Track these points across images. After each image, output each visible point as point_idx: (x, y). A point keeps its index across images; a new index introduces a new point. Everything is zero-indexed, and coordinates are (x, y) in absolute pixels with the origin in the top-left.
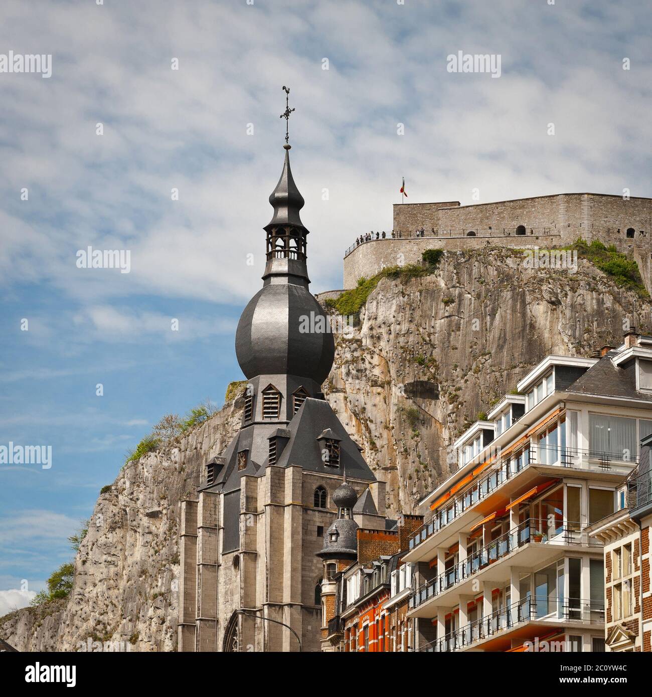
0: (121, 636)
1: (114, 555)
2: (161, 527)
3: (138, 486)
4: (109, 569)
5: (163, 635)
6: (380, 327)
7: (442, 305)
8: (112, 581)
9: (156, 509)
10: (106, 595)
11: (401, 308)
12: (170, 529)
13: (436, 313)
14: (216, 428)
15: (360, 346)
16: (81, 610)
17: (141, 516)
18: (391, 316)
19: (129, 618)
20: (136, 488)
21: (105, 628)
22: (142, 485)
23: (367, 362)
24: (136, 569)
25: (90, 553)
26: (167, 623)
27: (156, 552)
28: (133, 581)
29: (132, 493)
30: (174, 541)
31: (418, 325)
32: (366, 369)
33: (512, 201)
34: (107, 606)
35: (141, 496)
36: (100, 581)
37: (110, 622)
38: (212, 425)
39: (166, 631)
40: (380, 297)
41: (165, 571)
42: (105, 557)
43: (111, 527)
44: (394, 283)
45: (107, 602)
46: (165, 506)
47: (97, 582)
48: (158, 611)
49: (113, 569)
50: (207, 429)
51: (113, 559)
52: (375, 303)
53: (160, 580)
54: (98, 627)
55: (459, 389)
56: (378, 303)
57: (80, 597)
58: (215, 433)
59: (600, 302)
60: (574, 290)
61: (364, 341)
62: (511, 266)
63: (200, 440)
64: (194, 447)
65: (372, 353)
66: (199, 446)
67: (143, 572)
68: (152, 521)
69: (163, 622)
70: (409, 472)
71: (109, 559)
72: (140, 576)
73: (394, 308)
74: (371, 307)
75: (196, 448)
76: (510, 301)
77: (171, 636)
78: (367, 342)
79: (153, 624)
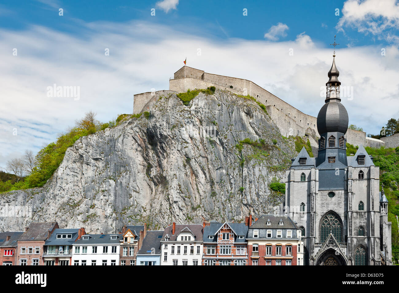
0: (85, 205)
1: (76, 173)
2: (101, 164)
3: (89, 147)
4: (74, 178)
5: (107, 206)
6: (199, 108)
7: (217, 106)
8: (76, 183)
9: (98, 157)
10: (73, 189)
11: (206, 104)
12: (106, 166)
13: (216, 108)
14: (120, 130)
15: (190, 113)
16: (61, 193)
17: (90, 159)
18: (203, 106)
19: (89, 198)
20: (88, 148)
21: (74, 201)
22: (91, 147)
23: (194, 119)
24: (89, 180)
25: (65, 171)
26: (109, 202)
27: (100, 174)
28: (88, 184)
29: (86, 149)
30: (109, 171)
31: (211, 111)
32: (194, 122)
33: (229, 77)
34: (74, 193)
35: (91, 151)
36: (70, 182)
37: (76, 199)
38: (118, 129)
39: (109, 205)
40: (200, 98)
41: (106, 182)
42: (72, 173)
43: (74, 161)
44: (204, 95)
45: (73, 191)
46: (103, 156)
47: (69, 183)
48: (105, 197)
49: (76, 178)
50: (116, 130)
51: (76, 174)
52: (197, 100)
53: (104, 185)
54: (70, 201)
55: (227, 135)
56: (199, 100)
57: (60, 188)
58: (119, 132)
59: (262, 117)
60: (256, 111)
61: (192, 112)
62: (234, 98)
63: (114, 133)
64: (112, 136)
65: (195, 116)
66: (114, 135)
67: (93, 181)
68: (95, 161)
69: (107, 201)
70: (213, 159)
71: (74, 174)
72: (92, 182)
73: (204, 103)
74: (196, 101)
75: (113, 136)
76: (236, 110)
77: (111, 207)
78: (193, 112)
79: (102, 202)
